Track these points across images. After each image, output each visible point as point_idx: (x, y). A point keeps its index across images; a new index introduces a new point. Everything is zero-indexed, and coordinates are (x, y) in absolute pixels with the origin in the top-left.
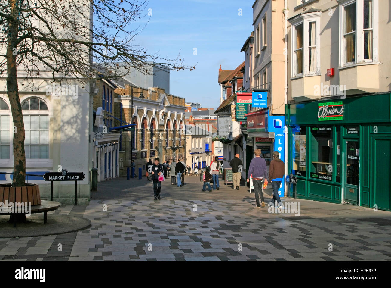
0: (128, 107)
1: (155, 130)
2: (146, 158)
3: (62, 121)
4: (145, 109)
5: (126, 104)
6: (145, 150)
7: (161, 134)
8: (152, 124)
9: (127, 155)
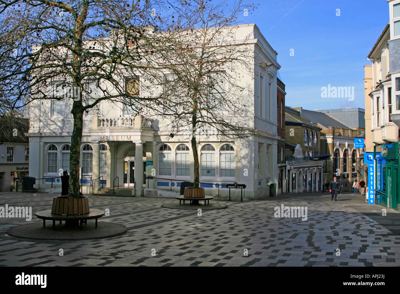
0: (331, 142)
1: (357, 158)
2: (348, 179)
3: (240, 157)
4: (346, 144)
5: (330, 141)
6: (347, 172)
7: (362, 161)
8: (354, 154)
9: (330, 176)
